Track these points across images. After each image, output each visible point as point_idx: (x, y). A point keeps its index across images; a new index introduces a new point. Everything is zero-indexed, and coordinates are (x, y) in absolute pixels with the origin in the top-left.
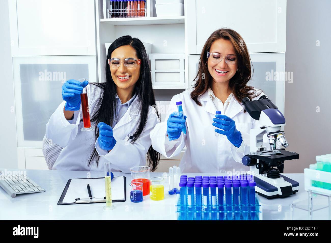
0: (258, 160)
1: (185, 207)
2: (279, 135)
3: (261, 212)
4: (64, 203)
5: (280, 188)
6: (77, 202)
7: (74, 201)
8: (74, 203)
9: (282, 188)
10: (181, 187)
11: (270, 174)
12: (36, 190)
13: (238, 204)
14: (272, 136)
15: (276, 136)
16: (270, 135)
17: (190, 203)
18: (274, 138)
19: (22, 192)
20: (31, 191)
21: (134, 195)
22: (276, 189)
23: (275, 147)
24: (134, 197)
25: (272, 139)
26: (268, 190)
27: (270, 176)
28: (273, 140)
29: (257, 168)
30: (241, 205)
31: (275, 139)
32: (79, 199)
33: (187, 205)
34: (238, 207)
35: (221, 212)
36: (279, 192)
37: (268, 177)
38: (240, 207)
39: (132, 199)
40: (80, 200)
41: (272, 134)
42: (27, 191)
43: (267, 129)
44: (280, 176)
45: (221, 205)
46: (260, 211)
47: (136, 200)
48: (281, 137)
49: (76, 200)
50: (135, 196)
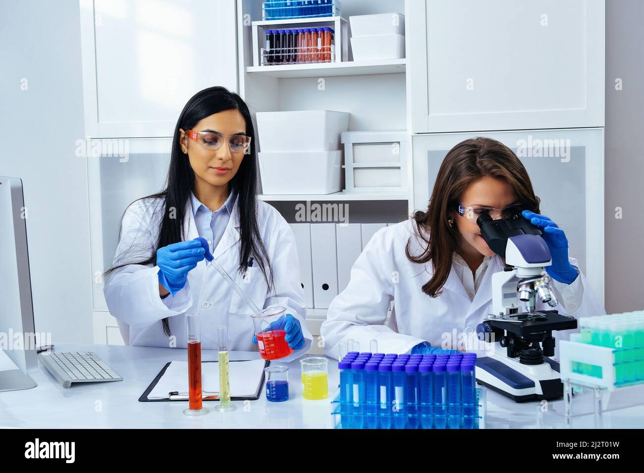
0: (505, 331)
1: (348, 404)
2: (537, 283)
3: (481, 418)
4: (149, 399)
5: (540, 381)
6: (173, 397)
7: (167, 396)
8: (168, 399)
9: (542, 383)
10: (342, 370)
11: (525, 357)
12: (107, 377)
13: (440, 401)
14: (527, 284)
15: (532, 285)
16: (521, 283)
17: (356, 399)
18: (529, 289)
19: (81, 378)
20: (98, 378)
21: (272, 388)
22: (531, 384)
23: (533, 305)
24: (272, 391)
25: (526, 291)
26: (515, 384)
27: (525, 360)
28: (527, 293)
29: (503, 346)
30: (447, 404)
31: (530, 291)
32: (176, 393)
33: (352, 401)
34: (442, 407)
35: (410, 415)
36: (538, 390)
37: (522, 362)
38: (444, 408)
39: (269, 396)
40: (178, 394)
41: (526, 282)
42: (90, 378)
43: (517, 272)
44: (543, 361)
45: (410, 403)
46: (480, 416)
47: (275, 397)
48: (542, 287)
49: (172, 394)
50: (274, 389)
